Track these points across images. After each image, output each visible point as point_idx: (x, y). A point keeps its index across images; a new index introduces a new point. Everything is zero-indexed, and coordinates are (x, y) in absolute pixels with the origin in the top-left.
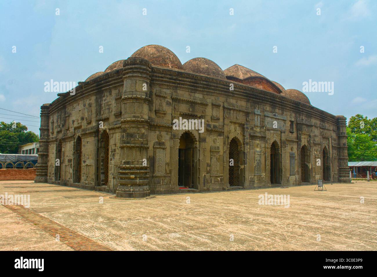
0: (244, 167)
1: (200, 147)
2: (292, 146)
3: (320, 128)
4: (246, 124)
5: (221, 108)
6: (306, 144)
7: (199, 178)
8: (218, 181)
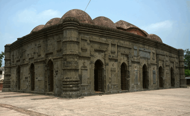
0: (129, 79)
1: (105, 68)
2: (154, 67)
3: (169, 56)
4: (130, 55)
5: (116, 46)
6: (162, 66)
7: (105, 86)
8: (115, 88)
